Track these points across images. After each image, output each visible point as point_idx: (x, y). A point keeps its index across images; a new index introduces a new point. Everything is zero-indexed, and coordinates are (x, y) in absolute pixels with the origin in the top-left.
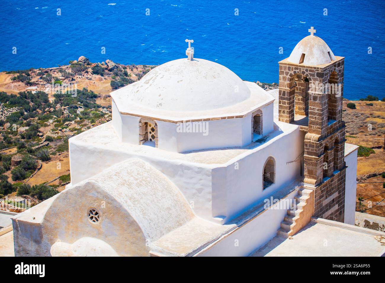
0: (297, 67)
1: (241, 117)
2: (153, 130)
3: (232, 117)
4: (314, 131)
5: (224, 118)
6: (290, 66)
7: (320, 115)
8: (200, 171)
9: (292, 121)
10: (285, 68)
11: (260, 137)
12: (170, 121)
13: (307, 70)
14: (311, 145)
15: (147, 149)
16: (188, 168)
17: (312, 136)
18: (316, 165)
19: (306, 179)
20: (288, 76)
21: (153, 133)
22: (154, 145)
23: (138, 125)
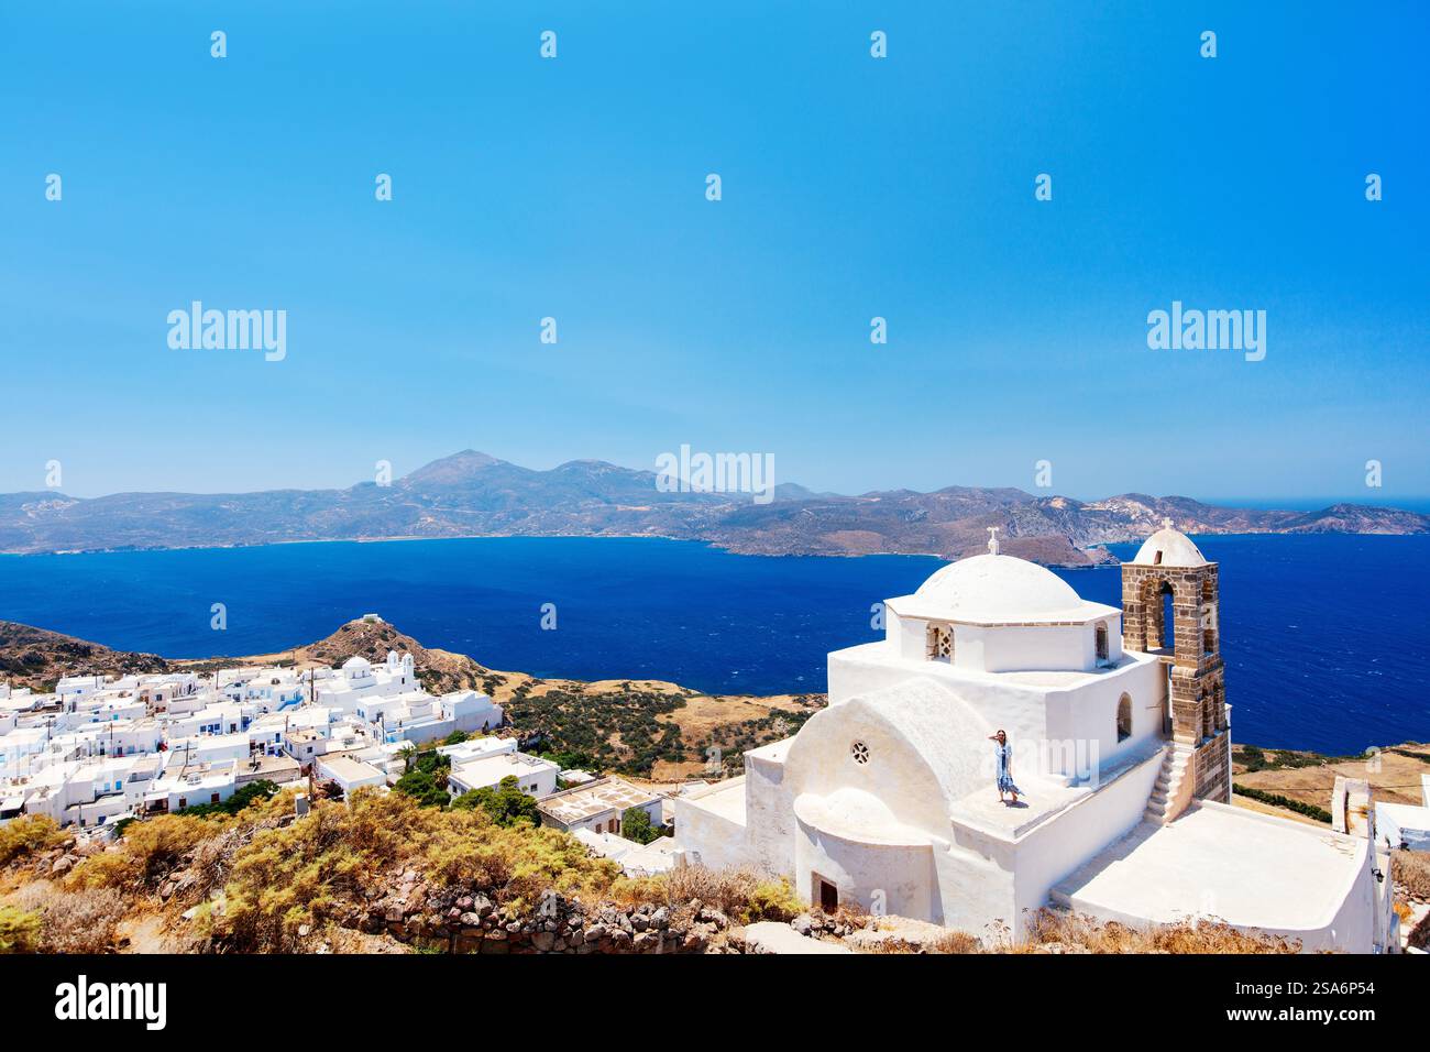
0: (1150, 569)
1: (1082, 624)
2: (946, 640)
3: (1068, 624)
4: (1185, 663)
5: (1055, 624)
6: (1139, 570)
7: (1194, 638)
8: (1025, 695)
9: (1145, 650)
10: (1132, 572)
11: (1105, 662)
12: (973, 624)
13: (1168, 573)
14: (1184, 684)
15: (939, 665)
16: (1005, 692)
17: (1184, 670)
18: (1193, 714)
19: (1176, 736)
20: (1137, 583)
21: (946, 645)
22: (948, 661)
23: (924, 631)
